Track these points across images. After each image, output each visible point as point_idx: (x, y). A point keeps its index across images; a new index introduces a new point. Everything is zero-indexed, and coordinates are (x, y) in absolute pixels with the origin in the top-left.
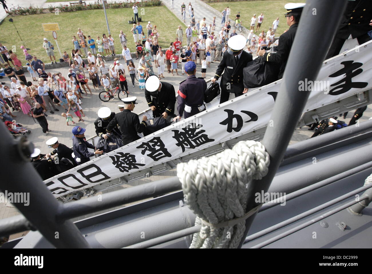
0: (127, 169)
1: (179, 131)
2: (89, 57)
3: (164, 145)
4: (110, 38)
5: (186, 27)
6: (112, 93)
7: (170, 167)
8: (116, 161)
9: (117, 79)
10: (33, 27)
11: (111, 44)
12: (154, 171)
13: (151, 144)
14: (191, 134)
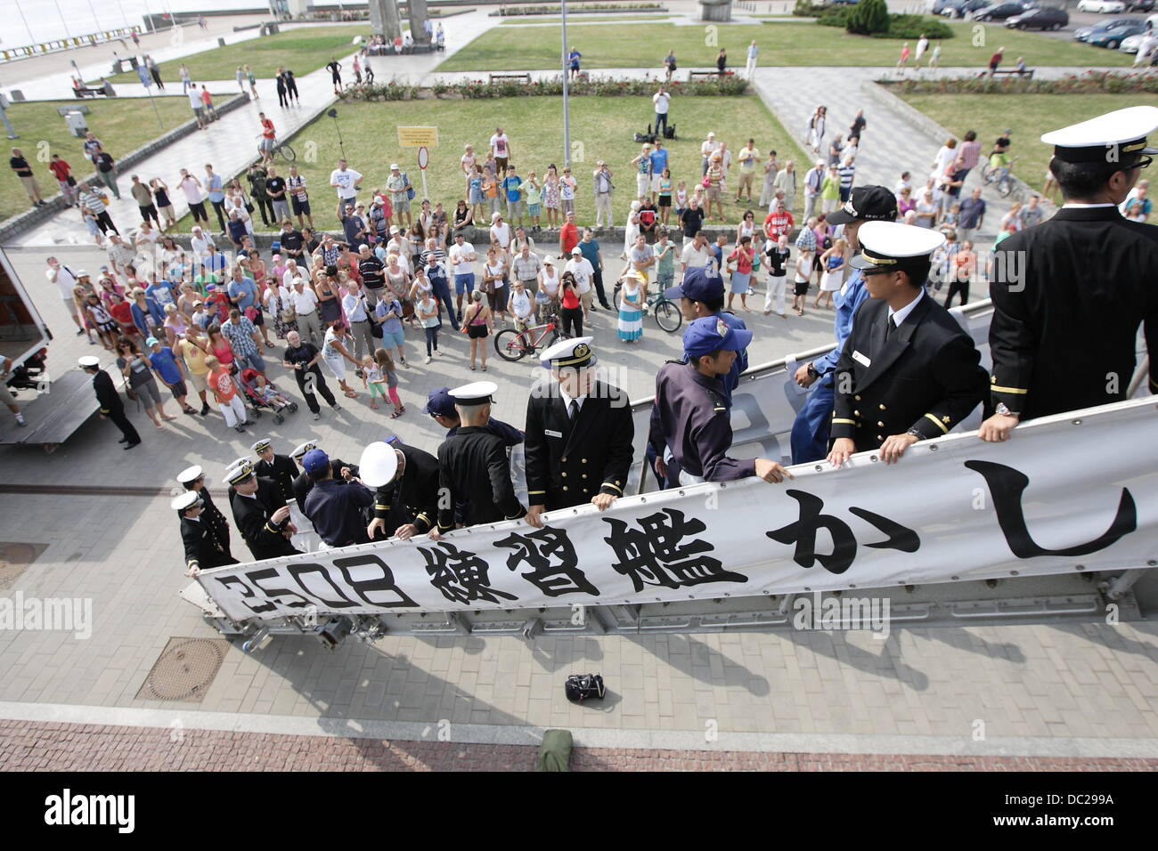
0: (466, 597)
1: (626, 525)
2: (494, 229)
3: (575, 560)
4: (568, 177)
5: (811, 166)
6: (533, 339)
7: (599, 628)
8: (435, 565)
9: (555, 298)
10: (384, 133)
11: (566, 194)
12: (552, 623)
13: (538, 543)
14: (664, 546)
